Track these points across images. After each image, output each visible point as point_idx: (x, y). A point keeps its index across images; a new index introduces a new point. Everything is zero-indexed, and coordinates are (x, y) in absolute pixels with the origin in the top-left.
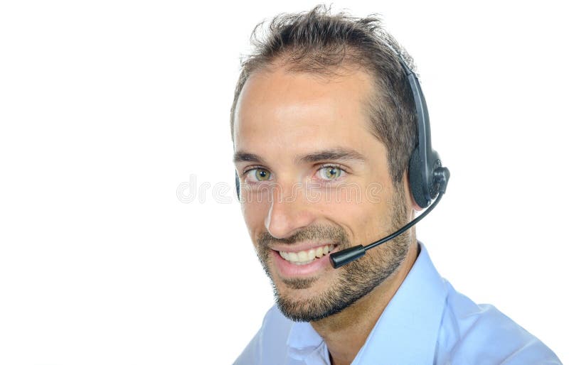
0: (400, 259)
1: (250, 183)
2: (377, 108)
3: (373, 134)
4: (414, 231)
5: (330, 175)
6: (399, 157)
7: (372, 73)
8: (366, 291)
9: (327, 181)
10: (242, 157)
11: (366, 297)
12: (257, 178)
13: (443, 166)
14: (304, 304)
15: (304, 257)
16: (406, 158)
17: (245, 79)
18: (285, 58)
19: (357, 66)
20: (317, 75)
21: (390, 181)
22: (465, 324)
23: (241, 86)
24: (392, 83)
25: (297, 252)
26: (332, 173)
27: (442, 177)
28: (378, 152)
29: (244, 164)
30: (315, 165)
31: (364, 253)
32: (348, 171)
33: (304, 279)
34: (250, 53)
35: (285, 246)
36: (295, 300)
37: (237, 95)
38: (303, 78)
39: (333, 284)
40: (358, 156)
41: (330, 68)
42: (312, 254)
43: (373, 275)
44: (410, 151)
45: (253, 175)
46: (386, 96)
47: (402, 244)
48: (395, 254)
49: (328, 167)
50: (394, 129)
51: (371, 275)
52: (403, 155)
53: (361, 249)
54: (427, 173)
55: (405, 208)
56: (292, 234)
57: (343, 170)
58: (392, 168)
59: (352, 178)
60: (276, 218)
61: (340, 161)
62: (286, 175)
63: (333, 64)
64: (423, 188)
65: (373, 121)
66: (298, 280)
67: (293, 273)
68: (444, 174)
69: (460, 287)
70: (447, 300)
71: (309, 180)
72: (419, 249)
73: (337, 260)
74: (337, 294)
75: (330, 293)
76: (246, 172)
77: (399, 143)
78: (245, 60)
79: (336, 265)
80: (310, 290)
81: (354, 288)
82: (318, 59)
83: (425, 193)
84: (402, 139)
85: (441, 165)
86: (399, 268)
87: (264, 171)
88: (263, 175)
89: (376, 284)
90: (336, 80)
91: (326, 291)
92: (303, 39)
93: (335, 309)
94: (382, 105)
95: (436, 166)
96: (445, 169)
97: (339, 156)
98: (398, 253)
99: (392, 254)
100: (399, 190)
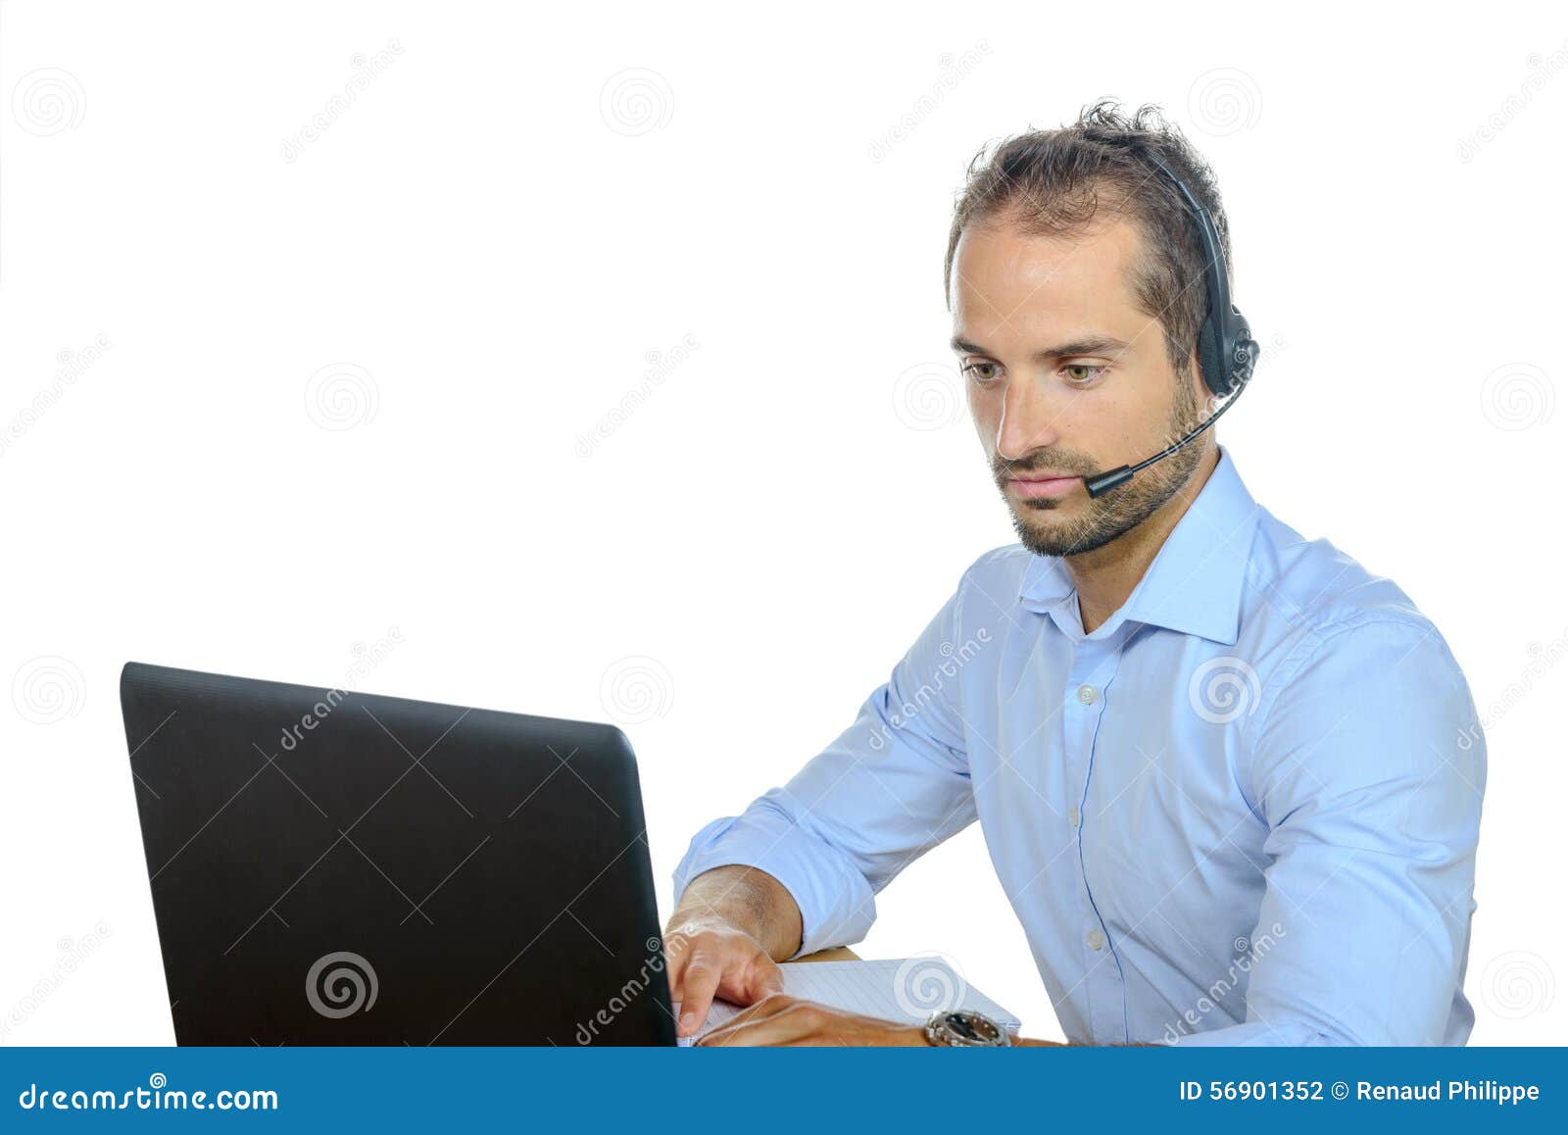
0: (1188, 472)
3: (1142, 311)
4: (1213, 433)
6: (1182, 332)
8: (1138, 518)
10: (962, 345)
13: (1253, 338)
14: (1050, 532)
16: (1193, 331)
19: (1116, 216)
22: (1287, 556)
24: (1169, 231)
27: (1247, 353)
29: (966, 354)
31: (1130, 477)
38: (1041, 244)
41: (1079, 226)
43: (1146, 499)
46: (1158, 252)
47: (1193, 454)
48: (1179, 468)
50: (1172, 296)
51: (1143, 499)
52: (1188, 329)
53: (1127, 471)
54: (1227, 347)
55: (1194, 404)
56: (1029, 454)
58: (1172, 349)
62: (1023, 375)
63: (1081, 221)
68: (1250, 349)
70: (1259, 524)
72: (1219, 454)
73: (1095, 487)
74: (1092, 525)
77: (1181, 313)
79: (1093, 494)
80: (1058, 513)
81: (1118, 519)
82: (1060, 213)
83: (1224, 378)
85: (1250, 336)
86: (1187, 484)
89: (1152, 508)
90: (1086, 243)
93: (1094, 544)
94: (1153, 267)
95: (1240, 340)
96: (1254, 344)
97: (1093, 348)
98: (1182, 465)
99: (1173, 468)
100: (1183, 379)
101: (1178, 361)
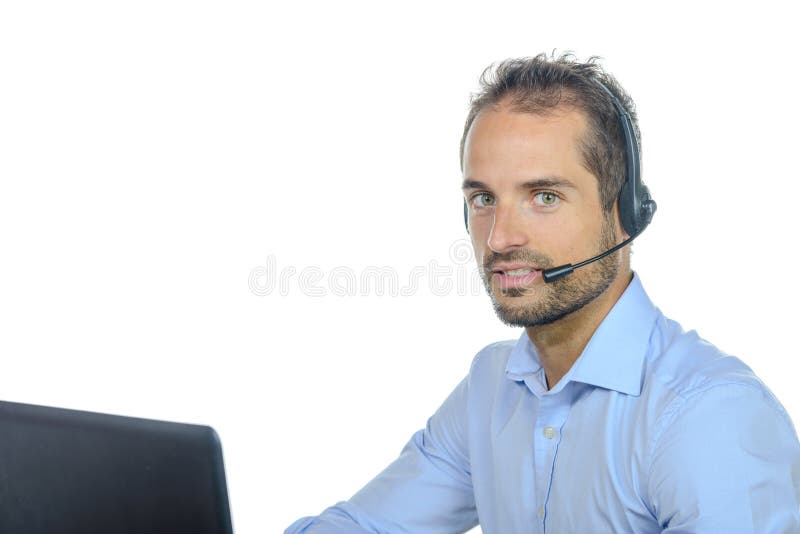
0: (610, 282)
1: (477, 207)
3: (584, 167)
5: (545, 201)
6: (609, 188)
7: (586, 114)
8: (576, 307)
9: (542, 206)
10: (470, 184)
11: (576, 314)
12: (483, 203)
14: (519, 310)
16: (615, 190)
17: (474, 117)
18: (509, 99)
19: (572, 107)
21: (600, 210)
23: (470, 121)
26: (548, 199)
27: (649, 208)
28: (590, 182)
29: (472, 190)
30: (533, 191)
32: (561, 197)
34: (478, 92)
35: (503, 263)
36: (511, 307)
37: (467, 130)
40: (570, 185)
41: (549, 110)
44: (619, 183)
45: (479, 200)
47: (611, 268)
48: (603, 276)
49: (545, 193)
50: (604, 163)
51: (581, 295)
52: (612, 187)
54: (636, 204)
56: (508, 250)
57: (557, 196)
58: (602, 198)
59: (565, 203)
60: (497, 234)
61: (554, 188)
63: (551, 106)
65: (584, 154)
66: (514, 290)
67: (510, 284)
69: (669, 313)
71: (527, 205)
76: (473, 197)
77: (609, 176)
78: (475, 98)
82: (537, 101)
83: (633, 223)
84: (612, 172)
87: (489, 196)
88: (488, 200)
90: (553, 120)
92: (524, 83)
94: (593, 142)
95: (644, 199)
97: (554, 184)
100: (608, 219)
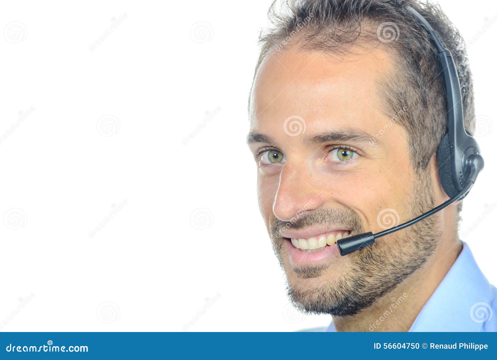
1: (263, 165)
2: (395, 88)
5: (341, 157)
6: (424, 141)
9: (338, 163)
10: (254, 138)
12: (270, 160)
15: (313, 243)
16: (432, 144)
20: (331, 53)
21: (411, 167)
25: (306, 238)
27: (473, 164)
29: (258, 145)
30: (326, 146)
33: (314, 266)
35: (294, 231)
36: (304, 289)
39: (344, 273)
41: (345, 46)
42: (322, 241)
43: (391, 267)
49: (341, 149)
52: (428, 140)
57: (356, 152)
58: (414, 153)
59: (365, 161)
63: (348, 42)
64: (452, 176)
66: (308, 268)
67: (304, 261)
74: (349, 283)
75: (341, 282)
76: (260, 153)
77: (424, 127)
79: (342, 252)
80: (320, 278)
87: (277, 152)
88: (276, 157)
89: (398, 280)
91: (337, 281)
96: (481, 158)
97: (350, 138)
98: (421, 246)
99: (414, 247)
100: (422, 178)
101: (419, 163)
